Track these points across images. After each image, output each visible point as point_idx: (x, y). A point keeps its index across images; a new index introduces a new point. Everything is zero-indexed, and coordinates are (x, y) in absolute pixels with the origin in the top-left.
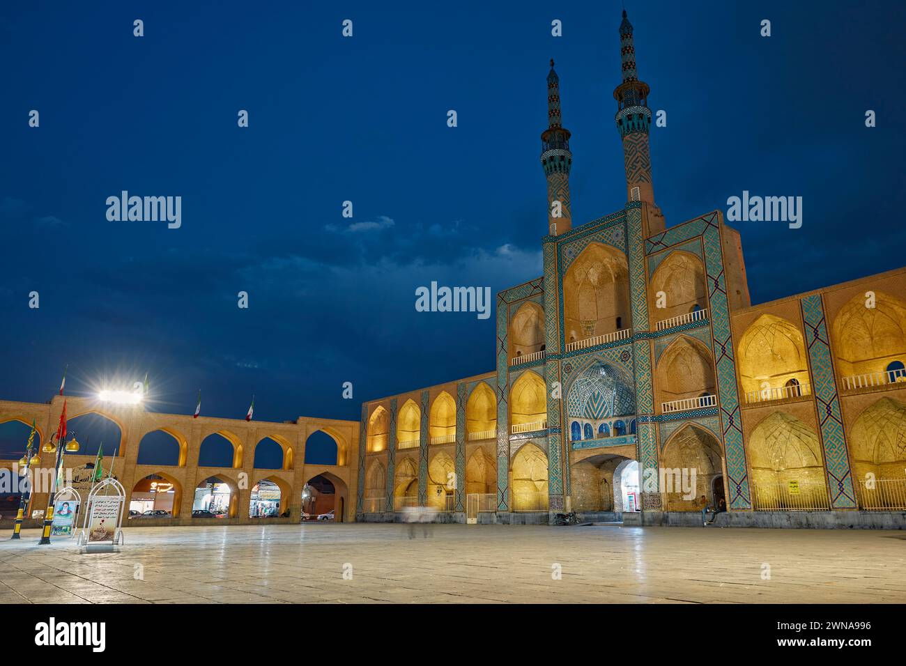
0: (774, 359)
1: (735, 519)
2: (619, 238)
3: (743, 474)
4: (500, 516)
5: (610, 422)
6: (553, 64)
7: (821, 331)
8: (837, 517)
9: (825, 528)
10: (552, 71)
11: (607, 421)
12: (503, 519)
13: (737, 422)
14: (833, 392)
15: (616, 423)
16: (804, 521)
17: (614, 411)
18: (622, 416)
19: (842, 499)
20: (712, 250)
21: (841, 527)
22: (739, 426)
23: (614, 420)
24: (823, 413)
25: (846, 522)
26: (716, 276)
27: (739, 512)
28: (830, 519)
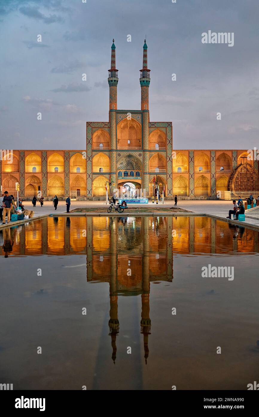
0: (176, 162)
1: (168, 198)
2: (139, 118)
3: (171, 188)
4: (88, 198)
5: (123, 171)
6: (113, 41)
7: (193, 159)
8: (190, 198)
9: (188, 200)
10: (113, 44)
11: (122, 171)
12: (90, 199)
13: (171, 177)
14: (193, 173)
15: (125, 172)
16: (184, 199)
17: (124, 168)
18: (127, 170)
19: (192, 194)
20: (169, 132)
21: (191, 200)
22: (171, 178)
23: (124, 171)
24: (190, 177)
25: (192, 199)
26: (169, 140)
27: (170, 197)
28: (189, 198)
